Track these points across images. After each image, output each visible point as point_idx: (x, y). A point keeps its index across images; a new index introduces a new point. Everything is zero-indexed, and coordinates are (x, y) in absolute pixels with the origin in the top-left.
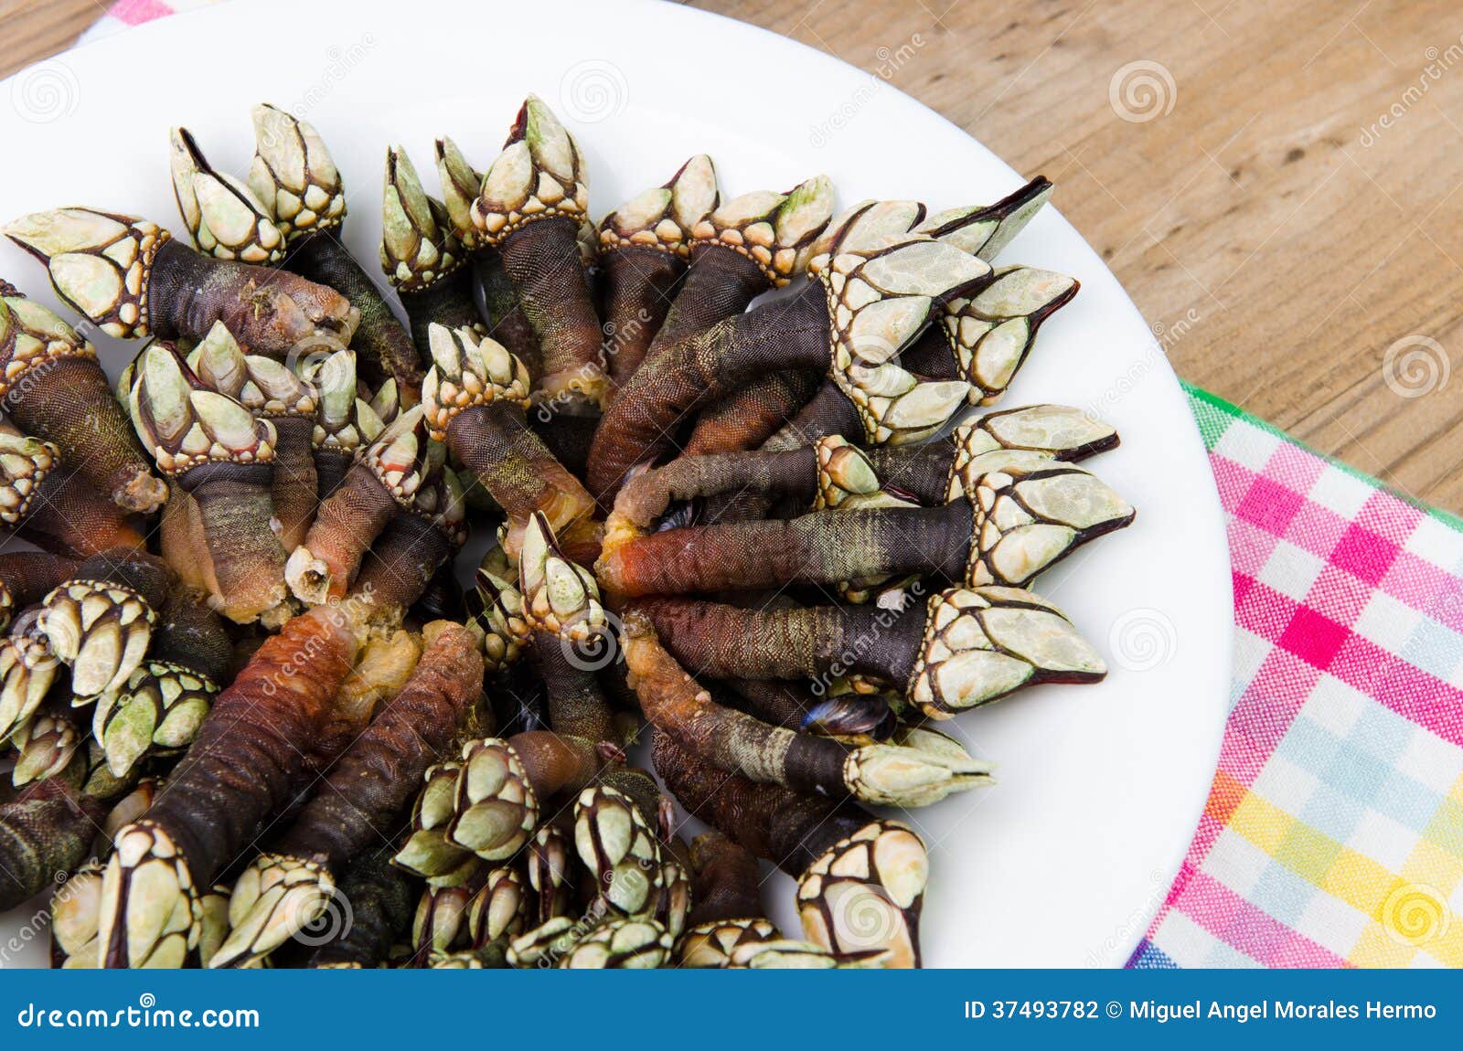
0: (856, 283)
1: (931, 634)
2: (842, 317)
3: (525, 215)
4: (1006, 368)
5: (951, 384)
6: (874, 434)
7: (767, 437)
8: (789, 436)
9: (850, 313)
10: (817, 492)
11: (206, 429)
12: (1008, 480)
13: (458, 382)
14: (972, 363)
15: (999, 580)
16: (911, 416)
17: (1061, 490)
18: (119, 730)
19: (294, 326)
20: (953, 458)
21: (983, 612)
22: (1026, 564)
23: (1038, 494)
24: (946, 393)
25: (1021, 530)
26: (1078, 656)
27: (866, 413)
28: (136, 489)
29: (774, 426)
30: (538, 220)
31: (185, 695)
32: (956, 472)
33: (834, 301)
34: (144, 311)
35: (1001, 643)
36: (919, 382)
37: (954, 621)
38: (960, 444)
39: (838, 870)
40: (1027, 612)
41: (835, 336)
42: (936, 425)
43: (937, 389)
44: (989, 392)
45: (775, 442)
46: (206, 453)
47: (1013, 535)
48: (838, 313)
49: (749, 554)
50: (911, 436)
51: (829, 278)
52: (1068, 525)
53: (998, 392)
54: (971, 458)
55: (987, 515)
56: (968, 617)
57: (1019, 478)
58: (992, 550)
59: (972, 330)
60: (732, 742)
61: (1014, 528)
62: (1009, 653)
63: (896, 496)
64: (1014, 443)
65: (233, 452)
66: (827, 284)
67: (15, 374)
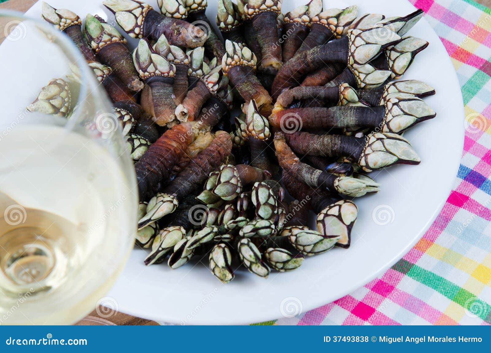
0: (358, 38)
1: (367, 145)
2: (353, 48)
3: (260, 10)
4: (403, 68)
5: (385, 71)
6: (360, 85)
7: (326, 83)
8: (333, 83)
9: (355, 47)
10: (339, 101)
11: (155, 66)
12: (397, 101)
13: (233, 58)
14: (393, 65)
15: (391, 131)
16: (372, 80)
17: (413, 105)
19: (186, 38)
20: (383, 93)
21: (384, 140)
22: (400, 127)
23: (406, 106)
24: (384, 74)
25: (399, 116)
26: (412, 156)
27: (358, 78)
28: (134, 84)
29: (329, 80)
30: (265, 12)
31: (141, 145)
32: (383, 98)
33: (351, 43)
34: (142, 30)
35: (389, 150)
36: (376, 70)
37: (374, 142)
38: (386, 90)
39: (329, 213)
40: (398, 141)
41: (350, 54)
42: (380, 84)
43: (381, 73)
44: (397, 75)
45: (329, 85)
46: (154, 73)
47: (396, 117)
48: (352, 47)
49: (315, 117)
50: (371, 86)
51: (350, 36)
52: (414, 116)
53: (400, 75)
54: (388, 94)
55: (389, 111)
56: (379, 141)
57: (400, 100)
58: (389, 122)
59: (394, 55)
60: (303, 173)
61: (397, 116)
62: (391, 153)
63: (363, 104)
64: (402, 91)
65: (162, 73)
66: (349, 38)
67: (102, 46)
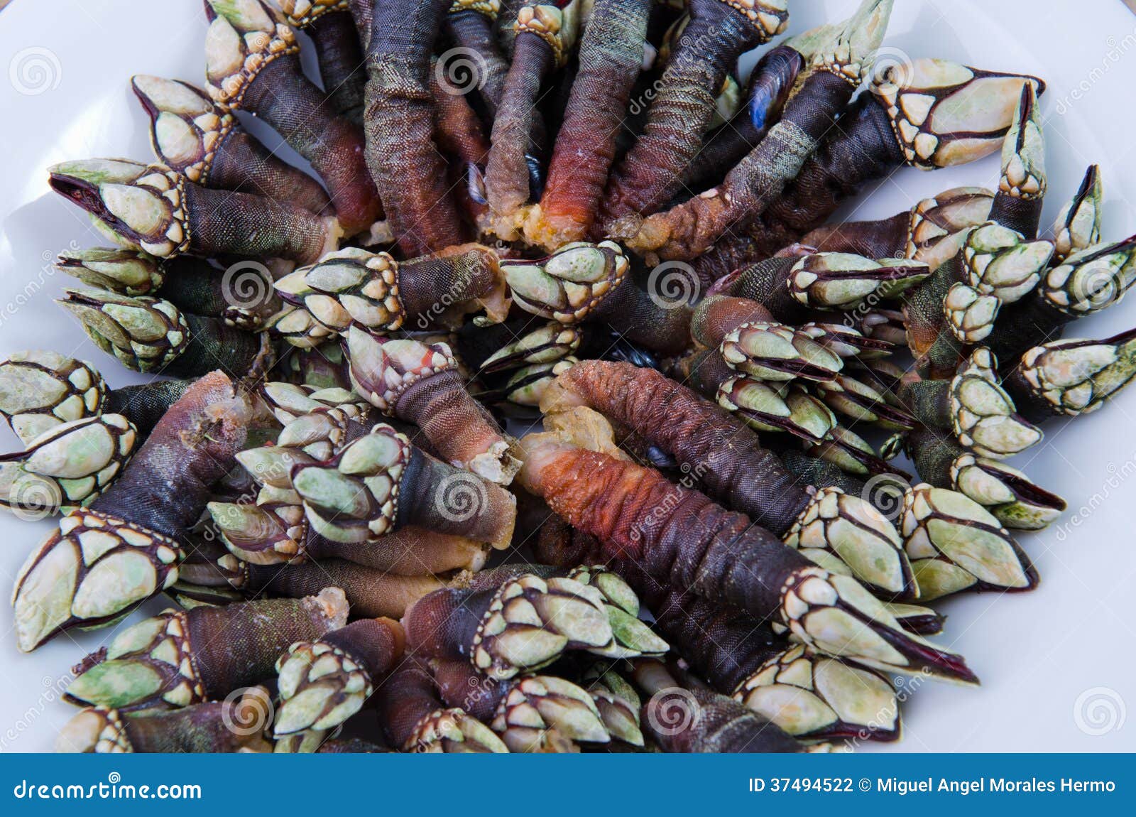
3: (180, 205)
11: (371, 473)
18: (630, 634)
19: (238, 411)
28: (333, 606)
30: (187, 197)
34: (169, 540)
39: (919, 119)
46: (393, 483)
60: (768, 174)
65: (401, 461)
67: (193, 672)
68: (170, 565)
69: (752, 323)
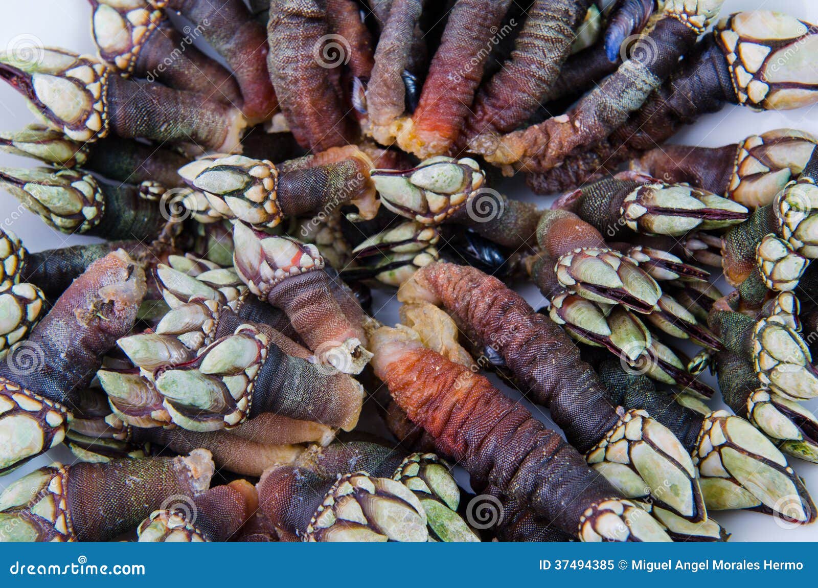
3: (100, 97)
13: (254, 181)
18: (446, 530)
19: (129, 293)
28: (199, 469)
30: (108, 91)
31: (423, 477)
34: (57, 406)
46: (249, 381)
60: (615, 106)
65: (258, 361)
67: (67, 527)
68: (57, 428)
69: (585, 249)
